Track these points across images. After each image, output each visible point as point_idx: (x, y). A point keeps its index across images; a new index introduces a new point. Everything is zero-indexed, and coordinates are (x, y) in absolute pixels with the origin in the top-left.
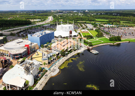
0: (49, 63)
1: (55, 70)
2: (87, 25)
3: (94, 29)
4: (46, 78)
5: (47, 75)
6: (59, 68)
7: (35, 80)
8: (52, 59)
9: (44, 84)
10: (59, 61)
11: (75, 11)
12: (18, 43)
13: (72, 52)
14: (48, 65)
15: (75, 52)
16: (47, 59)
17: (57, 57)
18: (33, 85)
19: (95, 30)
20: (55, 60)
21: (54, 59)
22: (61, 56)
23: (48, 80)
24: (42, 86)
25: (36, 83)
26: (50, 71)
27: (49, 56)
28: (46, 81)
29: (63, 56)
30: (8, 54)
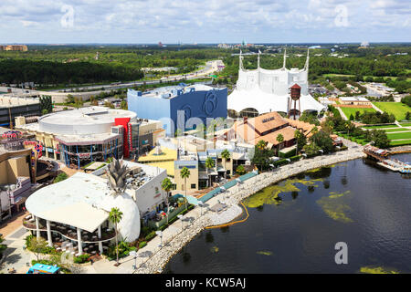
0: (202, 184)
1: (225, 207)
2: (367, 86)
3: (398, 98)
4: (187, 227)
5: (192, 219)
6: (240, 205)
7: (145, 228)
8: (215, 173)
9: (177, 245)
10: (241, 183)
11: (313, 47)
12: (89, 115)
13: (297, 159)
14: (197, 189)
15: (310, 160)
16: (194, 167)
17: (234, 169)
18: (137, 240)
19: (403, 101)
20: (228, 178)
21: (221, 174)
22: (251, 168)
23: (194, 234)
24: (169, 248)
25: (148, 237)
26: (205, 209)
27: (204, 158)
28: (188, 238)
29: (260, 170)
30: (52, 148)
